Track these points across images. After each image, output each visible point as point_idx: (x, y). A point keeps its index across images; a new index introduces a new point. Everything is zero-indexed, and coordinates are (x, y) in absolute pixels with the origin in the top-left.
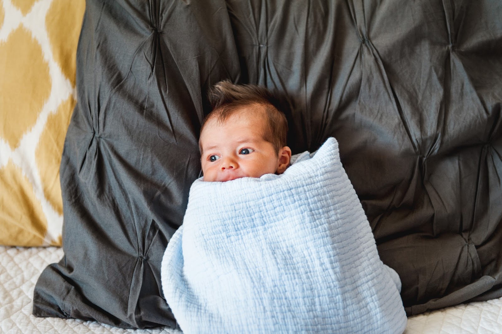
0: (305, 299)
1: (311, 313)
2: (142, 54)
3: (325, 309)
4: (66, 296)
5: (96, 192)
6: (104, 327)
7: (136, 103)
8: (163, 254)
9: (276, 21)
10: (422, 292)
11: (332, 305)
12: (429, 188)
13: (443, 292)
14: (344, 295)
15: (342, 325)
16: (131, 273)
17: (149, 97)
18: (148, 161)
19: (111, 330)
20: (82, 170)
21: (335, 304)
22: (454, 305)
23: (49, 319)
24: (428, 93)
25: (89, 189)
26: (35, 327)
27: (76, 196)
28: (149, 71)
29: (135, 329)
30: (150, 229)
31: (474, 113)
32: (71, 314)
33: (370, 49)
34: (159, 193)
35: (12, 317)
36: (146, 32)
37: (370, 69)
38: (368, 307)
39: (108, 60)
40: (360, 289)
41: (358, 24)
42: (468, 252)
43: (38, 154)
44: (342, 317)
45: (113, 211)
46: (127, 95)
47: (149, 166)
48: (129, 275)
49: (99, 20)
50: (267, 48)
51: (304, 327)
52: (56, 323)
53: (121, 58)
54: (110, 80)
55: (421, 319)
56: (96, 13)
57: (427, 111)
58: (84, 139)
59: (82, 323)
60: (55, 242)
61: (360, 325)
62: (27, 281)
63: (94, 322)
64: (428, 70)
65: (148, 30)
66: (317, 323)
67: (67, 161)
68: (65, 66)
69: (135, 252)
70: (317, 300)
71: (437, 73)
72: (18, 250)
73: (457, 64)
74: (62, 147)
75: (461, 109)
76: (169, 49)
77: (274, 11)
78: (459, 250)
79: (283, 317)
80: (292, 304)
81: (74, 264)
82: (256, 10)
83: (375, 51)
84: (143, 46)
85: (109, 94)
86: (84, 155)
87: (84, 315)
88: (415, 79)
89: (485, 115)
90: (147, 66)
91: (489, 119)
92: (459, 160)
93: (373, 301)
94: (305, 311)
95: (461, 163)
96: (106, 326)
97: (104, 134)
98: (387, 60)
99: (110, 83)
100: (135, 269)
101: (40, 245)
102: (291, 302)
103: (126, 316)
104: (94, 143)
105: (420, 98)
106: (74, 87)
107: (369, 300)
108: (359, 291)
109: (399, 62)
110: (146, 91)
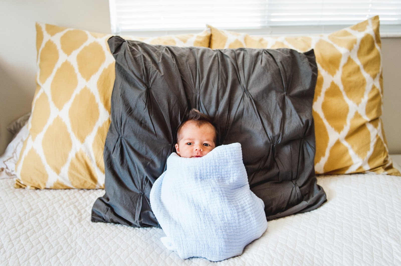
0: (219, 215)
1: (223, 221)
2: (141, 98)
3: (229, 220)
4: (106, 213)
5: (120, 163)
6: (124, 227)
7: (139, 121)
8: (150, 191)
9: (203, 83)
10: (274, 209)
11: (232, 218)
12: (277, 160)
13: (284, 209)
14: (238, 213)
15: (238, 227)
16: (137, 201)
17: (144, 118)
18: (144, 148)
19: (128, 228)
20: (114, 153)
21: (234, 217)
22: (289, 215)
23: (99, 223)
24: (275, 115)
25: (117, 161)
26: (92, 227)
27: (111, 165)
28: (145, 106)
29: (139, 227)
30: (145, 180)
31: (297, 124)
32: (109, 221)
33: (248, 95)
34: (149, 163)
35: (82, 222)
36: (143, 88)
37: (248, 104)
38: (250, 219)
39: (125, 101)
40: (246, 211)
41: (242, 83)
42: (295, 190)
43: (93, 146)
44: (238, 224)
45: (128, 172)
46: (134, 118)
47: (145, 150)
48: (135, 202)
49: (122, 83)
50: (200, 95)
51: (220, 228)
52: (102, 225)
53: (131, 100)
54: (126, 110)
55: (274, 222)
56: (120, 80)
57: (275, 123)
58: (115, 138)
59: (114, 225)
60: (102, 187)
61: (246, 228)
62: (88, 205)
63: (120, 224)
64: (275, 104)
65: (144, 87)
66: (226, 226)
67: (107, 149)
68: (106, 105)
69: (138, 191)
70: (225, 215)
71: (279, 106)
72: (84, 191)
73: (289, 101)
74: (105, 142)
75: (290, 122)
76: (154, 96)
77: (202, 78)
78: (291, 189)
79: (209, 223)
80: (213, 217)
81: (110, 197)
82: (194, 77)
83: (250, 96)
84: (141, 95)
85: (126, 116)
86: (114, 146)
87: (115, 221)
88: (269, 108)
89: (302, 125)
90: (144, 104)
91: (304, 127)
92: (290, 146)
93: (252, 216)
94: (220, 220)
95: (291, 148)
96: (126, 226)
97: (124, 136)
98: (256, 100)
99: (127, 112)
100: (138, 199)
101: (94, 188)
102: (213, 216)
103: (135, 221)
104: (119, 140)
105: (272, 117)
106: (110, 114)
107: (250, 216)
108: (246, 212)
109: (261, 101)
110: (143, 115)
